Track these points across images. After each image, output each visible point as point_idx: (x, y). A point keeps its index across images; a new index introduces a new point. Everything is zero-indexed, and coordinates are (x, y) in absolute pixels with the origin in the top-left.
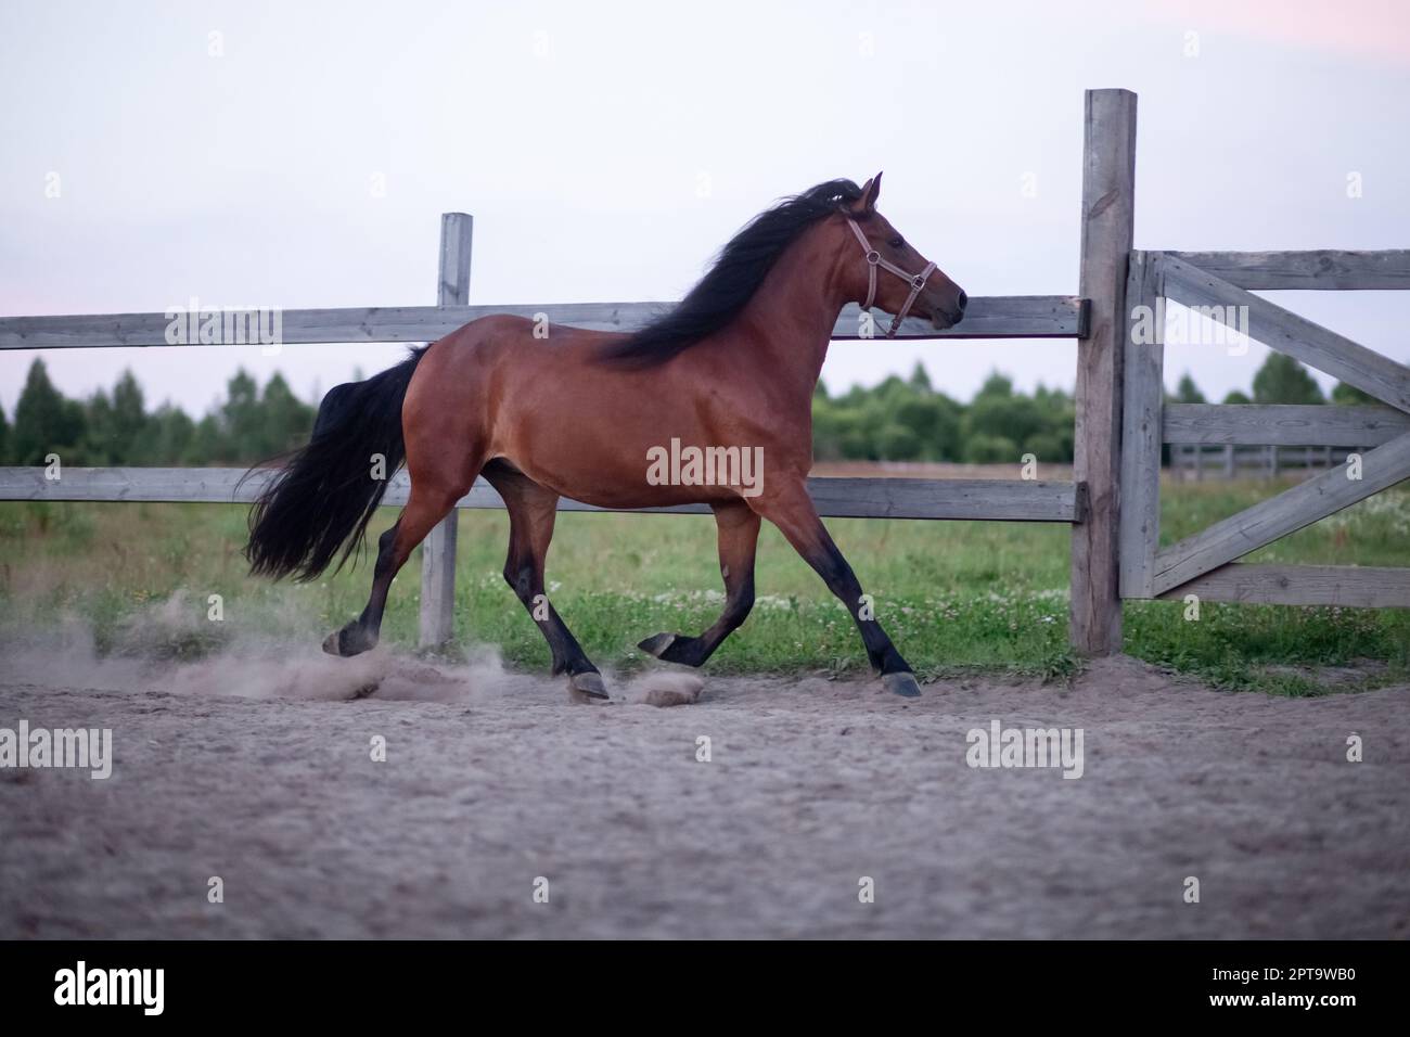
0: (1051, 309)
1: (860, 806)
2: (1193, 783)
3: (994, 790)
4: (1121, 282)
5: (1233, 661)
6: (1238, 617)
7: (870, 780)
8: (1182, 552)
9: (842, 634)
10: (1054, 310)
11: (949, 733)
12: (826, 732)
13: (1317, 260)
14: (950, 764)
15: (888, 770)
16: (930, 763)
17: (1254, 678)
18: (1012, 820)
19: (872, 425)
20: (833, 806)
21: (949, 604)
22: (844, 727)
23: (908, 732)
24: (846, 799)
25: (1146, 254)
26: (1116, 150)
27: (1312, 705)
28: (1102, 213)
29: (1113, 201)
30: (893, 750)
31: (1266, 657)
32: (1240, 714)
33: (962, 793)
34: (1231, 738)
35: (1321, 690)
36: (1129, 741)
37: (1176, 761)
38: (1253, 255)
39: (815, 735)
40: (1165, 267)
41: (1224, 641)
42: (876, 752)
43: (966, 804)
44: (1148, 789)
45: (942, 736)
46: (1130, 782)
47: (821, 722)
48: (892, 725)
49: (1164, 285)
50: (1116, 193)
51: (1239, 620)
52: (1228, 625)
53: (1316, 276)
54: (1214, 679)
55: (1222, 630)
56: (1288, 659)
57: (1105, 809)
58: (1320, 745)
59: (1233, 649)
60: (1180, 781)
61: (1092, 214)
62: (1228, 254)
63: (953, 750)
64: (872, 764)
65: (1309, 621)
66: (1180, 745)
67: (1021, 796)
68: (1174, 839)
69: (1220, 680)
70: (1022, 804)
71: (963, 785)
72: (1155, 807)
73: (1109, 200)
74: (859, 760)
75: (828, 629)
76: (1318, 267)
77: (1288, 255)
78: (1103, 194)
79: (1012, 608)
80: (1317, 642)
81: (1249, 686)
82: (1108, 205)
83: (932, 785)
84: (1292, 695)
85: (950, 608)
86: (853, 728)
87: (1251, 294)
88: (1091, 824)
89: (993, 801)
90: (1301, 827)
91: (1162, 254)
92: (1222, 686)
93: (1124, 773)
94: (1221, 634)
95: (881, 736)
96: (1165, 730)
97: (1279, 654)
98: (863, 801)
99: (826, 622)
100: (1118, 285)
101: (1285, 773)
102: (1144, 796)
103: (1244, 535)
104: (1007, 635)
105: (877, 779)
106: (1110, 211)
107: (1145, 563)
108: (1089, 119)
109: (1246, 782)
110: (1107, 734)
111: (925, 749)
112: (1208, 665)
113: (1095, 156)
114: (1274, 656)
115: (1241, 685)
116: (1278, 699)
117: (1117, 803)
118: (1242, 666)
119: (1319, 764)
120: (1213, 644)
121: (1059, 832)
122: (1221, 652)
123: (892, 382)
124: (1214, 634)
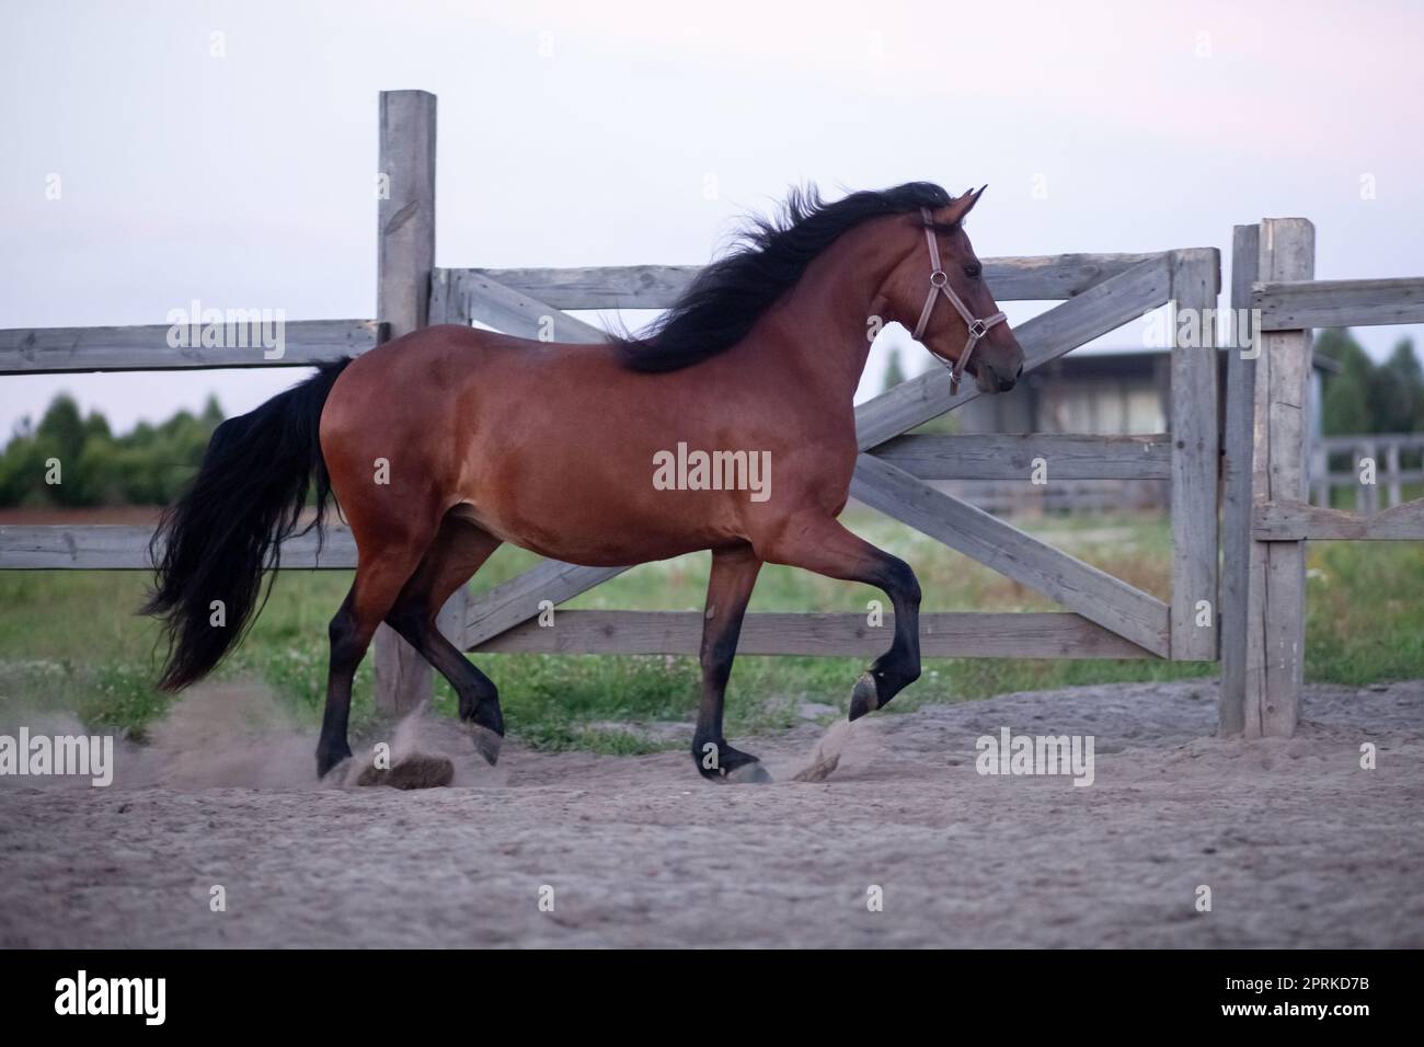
0: (345, 334)
1: (136, 891)
2: (507, 853)
3: (288, 868)
4: (423, 303)
5: (554, 719)
6: (562, 669)
7: (149, 862)
8: (497, 599)
9: (123, 701)
10: (349, 336)
11: (240, 806)
12: (101, 811)
13: (637, 276)
14: (238, 841)
15: (170, 850)
16: (217, 840)
17: (580, 737)
18: (305, 901)
19: (161, 466)
20: (108, 892)
21: (243, 663)
22: (121, 804)
23: (193, 807)
24: (124, 884)
25: (450, 272)
26: (415, 158)
27: (644, 764)
28: (399, 227)
29: (413, 213)
30: (176, 828)
31: (593, 712)
32: (565, 776)
33: (252, 873)
34: (551, 803)
35: (652, 747)
36: (441, 810)
37: (488, 829)
38: (567, 272)
39: (88, 814)
40: (471, 287)
41: (547, 696)
42: (157, 830)
43: (254, 885)
44: (457, 861)
45: (231, 810)
46: (437, 855)
47: (96, 800)
48: (177, 799)
49: (470, 306)
50: (415, 205)
51: (564, 673)
52: (552, 678)
53: (636, 293)
54: (536, 739)
55: (544, 683)
56: (617, 715)
57: (408, 886)
58: (648, 807)
59: (556, 704)
60: (494, 851)
61: (389, 228)
62: (540, 271)
63: (242, 826)
64: (151, 844)
65: (640, 672)
66: (495, 812)
67: (317, 875)
68: (484, 915)
69: (543, 739)
70: (318, 882)
71: (254, 864)
72: (465, 881)
73: (407, 213)
74: (138, 840)
75: (107, 695)
76: (639, 284)
77: (606, 272)
78: (401, 205)
79: (314, 666)
80: (649, 695)
81: (573, 745)
82: (407, 218)
83: (218, 865)
84: (621, 753)
85: (244, 668)
86: (131, 805)
87: (565, 315)
88: (396, 902)
89: (284, 881)
90: (626, 898)
91: (467, 273)
92: (544, 745)
93: (431, 845)
94: (543, 688)
95: (163, 812)
96: (481, 796)
97: (608, 709)
98: (139, 885)
99: (105, 687)
100: (419, 306)
101: (608, 840)
102: (453, 869)
103: (564, 579)
104: (308, 697)
105: (157, 860)
106: (410, 225)
107: (456, 613)
108: (384, 123)
109: (566, 851)
110: (415, 802)
111: (212, 825)
112: (529, 723)
113: (392, 164)
114: (603, 711)
115: (565, 743)
116: (605, 757)
117: (422, 878)
118: (566, 724)
119: (647, 827)
120: (535, 700)
121: (359, 913)
122: (544, 708)
123: (181, 420)
124: (536, 689)
